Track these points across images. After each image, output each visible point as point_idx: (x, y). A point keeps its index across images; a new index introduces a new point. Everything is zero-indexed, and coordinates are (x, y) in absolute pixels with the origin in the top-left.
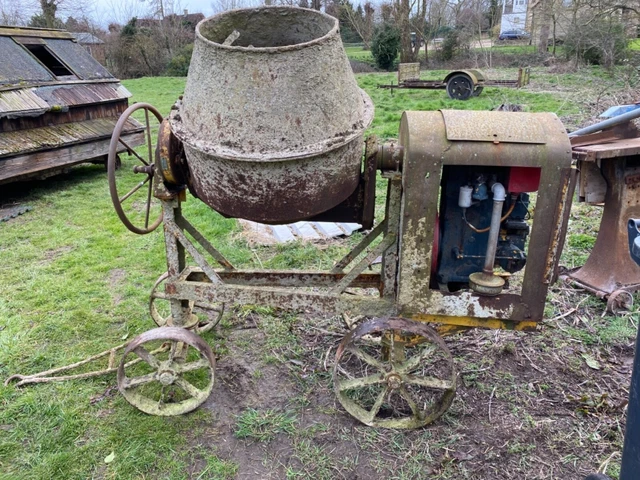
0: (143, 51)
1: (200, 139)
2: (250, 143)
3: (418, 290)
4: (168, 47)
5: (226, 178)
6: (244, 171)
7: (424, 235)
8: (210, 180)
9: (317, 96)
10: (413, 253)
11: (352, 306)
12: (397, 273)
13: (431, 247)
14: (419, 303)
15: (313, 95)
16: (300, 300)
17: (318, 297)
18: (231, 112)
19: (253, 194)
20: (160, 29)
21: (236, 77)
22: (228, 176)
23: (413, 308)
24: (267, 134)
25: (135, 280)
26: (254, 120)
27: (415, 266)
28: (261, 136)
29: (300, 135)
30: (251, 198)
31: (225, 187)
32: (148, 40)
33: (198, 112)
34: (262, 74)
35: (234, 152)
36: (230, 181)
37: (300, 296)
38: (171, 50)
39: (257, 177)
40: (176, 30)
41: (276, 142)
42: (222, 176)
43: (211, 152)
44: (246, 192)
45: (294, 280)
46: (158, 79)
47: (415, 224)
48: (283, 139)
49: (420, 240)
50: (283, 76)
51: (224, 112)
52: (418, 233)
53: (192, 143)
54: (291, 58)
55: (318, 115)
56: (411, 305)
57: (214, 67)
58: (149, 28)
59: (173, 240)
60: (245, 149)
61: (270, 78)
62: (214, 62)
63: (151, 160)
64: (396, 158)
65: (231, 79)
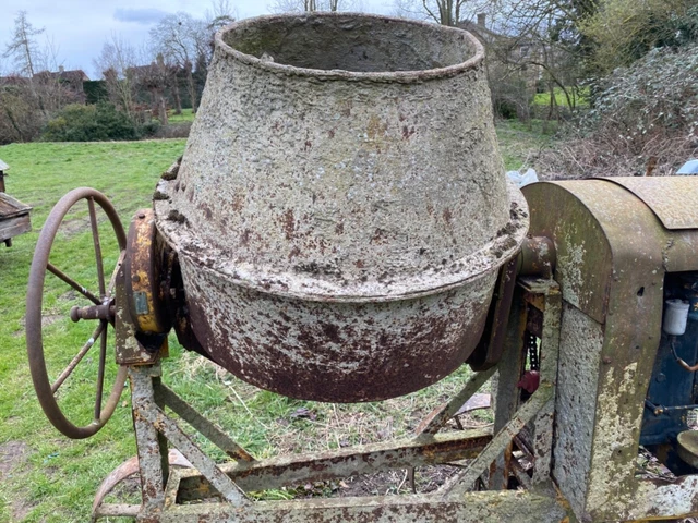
0: (9, 113)
1: (241, 260)
2: (359, 264)
3: (616, 483)
4: (42, 108)
5: (294, 331)
6: (338, 317)
7: (632, 392)
8: (254, 337)
9: (474, 165)
10: (612, 424)
11: (485, 512)
12: (553, 446)
13: (642, 409)
14: (619, 504)
15: (469, 162)
16: (395, 516)
17: (427, 506)
18: (319, 205)
19: (350, 357)
20: (32, 87)
21: (332, 134)
22: (301, 328)
23: (607, 512)
24: (393, 245)
25: (46, 461)
26: (368, 218)
27: (615, 445)
28: (380, 249)
29: (450, 240)
30: (344, 364)
31: (289, 348)
32: (15, 100)
33: (236, 206)
34: (386, 127)
35: (324, 284)
36: (304, 337)
37: (394, 509)
38: (47, 112)
39: (364, 326)
40: (51, 88)
41: (409, 259)
42: (287, 329)
43: (276, 289)
44: (334, 356)
45: (355, 463)
46: (32, 145)
47: (619, 376)
48: (422, 251)
49: (624, 400)
50: (424, 130)
51: (301, 205)
52: (623, 388)
53: (229, 270)
54: (438, 94)
55: (475, 201)
56: (603, 509)
57: (276, 115)
58: (17, 87)
59: (152, 435)
60: (347, 276)
61: (401, 134)
62: (279, 104)
63: (103, 291)
64: (545, 258)
65: (318, 137)
